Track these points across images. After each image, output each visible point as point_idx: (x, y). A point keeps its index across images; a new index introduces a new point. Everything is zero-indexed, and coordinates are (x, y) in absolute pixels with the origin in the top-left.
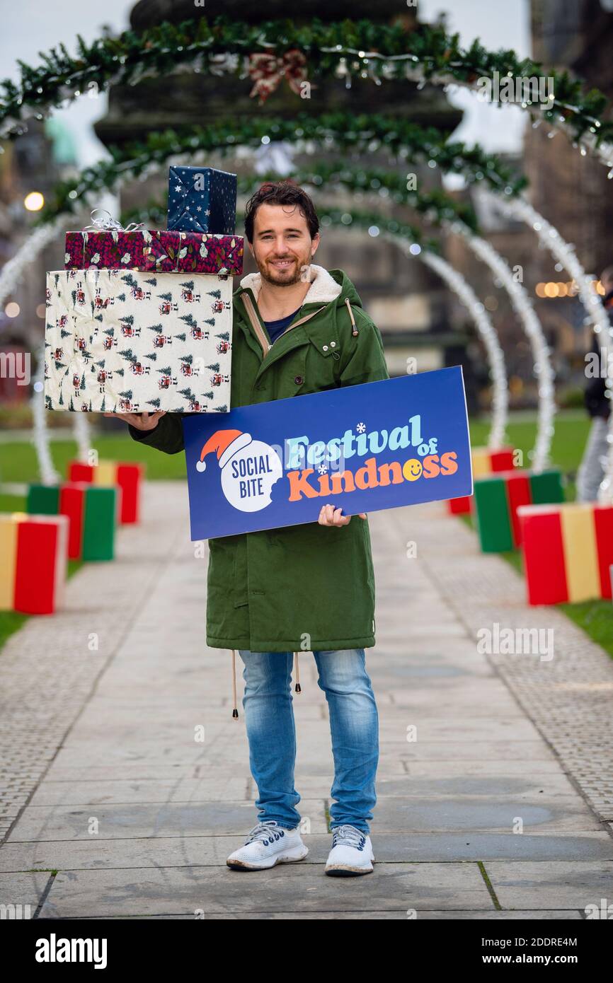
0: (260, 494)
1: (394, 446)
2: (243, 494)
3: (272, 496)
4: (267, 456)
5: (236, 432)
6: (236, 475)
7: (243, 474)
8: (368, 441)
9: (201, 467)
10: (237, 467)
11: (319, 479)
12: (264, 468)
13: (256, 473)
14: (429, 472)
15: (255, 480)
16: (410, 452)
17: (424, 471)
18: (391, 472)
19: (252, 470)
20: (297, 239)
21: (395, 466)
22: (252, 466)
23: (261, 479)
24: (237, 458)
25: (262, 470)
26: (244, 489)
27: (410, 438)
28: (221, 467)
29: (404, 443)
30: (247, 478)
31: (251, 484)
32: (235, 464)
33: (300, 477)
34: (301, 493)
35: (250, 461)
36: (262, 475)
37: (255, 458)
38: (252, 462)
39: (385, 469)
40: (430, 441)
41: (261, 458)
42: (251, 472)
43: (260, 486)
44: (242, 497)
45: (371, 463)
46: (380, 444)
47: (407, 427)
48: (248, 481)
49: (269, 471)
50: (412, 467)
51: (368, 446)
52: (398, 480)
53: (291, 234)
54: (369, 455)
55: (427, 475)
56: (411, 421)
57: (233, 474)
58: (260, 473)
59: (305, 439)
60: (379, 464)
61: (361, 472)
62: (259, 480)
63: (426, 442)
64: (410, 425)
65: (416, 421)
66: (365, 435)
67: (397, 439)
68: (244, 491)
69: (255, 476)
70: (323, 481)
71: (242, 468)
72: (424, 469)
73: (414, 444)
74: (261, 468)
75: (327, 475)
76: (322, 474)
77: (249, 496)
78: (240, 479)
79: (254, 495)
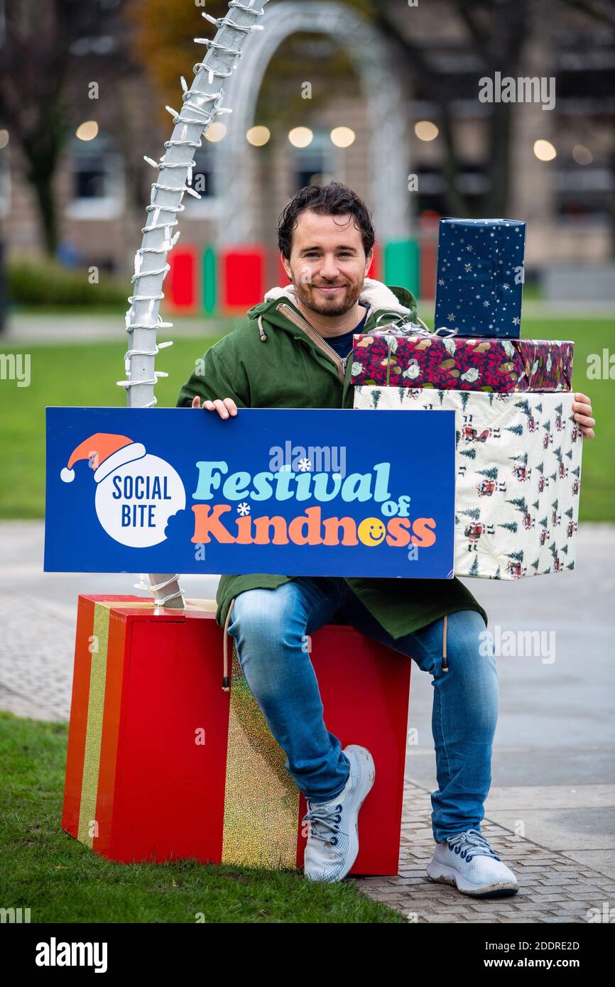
0: (150, 525)
1: (348, 496)
2: (126, 522)
3: (167, 531)
4: (165, 478)
5: (124, 439)
6: (117, 495)
7: (128, 495)
8: (313, 484)
9: (67, 476)
10: (121, 485)
11: (237, 521)
12: (159, 493)
13: (148, 497)
14: (395, 539)
15: (145, 506)
16: (371, 508)
17: (388, 536)
18: (341, 530)
19: (142, 493)
20: (351, 258)
21: (348, 522)
22: (142, 487)
23: (154, 506)
24: (122, 473)
25: (157, 496)
26: (127, 515)
27: (372, 490)
28: (97, 481)
29: (364, 495)
30: (133, 502)
31: (139, 510)
32: (117, 480)
33: (210, 513)
34: (210, 534)
35: (140, 480)
36: (156, 501)
37: (148, 478)
38: (143, 482)
39: (332, 524)
40: (401, 499)
41: (157, 479)
42: (139, 495)
43: (151, 515)
44: (124, 525)
45: (315, 512)
46: (329, 490)
47: (369, 476)
48: (135, 506)
49: (166, 497)
50: (372, 527)
51: (312, 489)
52: (349, 541)
53: (343, 252)
54: (312, 502)
55: (391, 542)
56: (376, 468)
57: (114, 494)
58: (153, 498)
59: (223, 466)
60: (325, 516)
61: (298, 522)
62: (151, 507)
63: (394, 498)
64: (374, 474)
65: (383, 469)
66: (310, 474)
67: (354, 488)
68: (127, 518)
69: (144, 501)
70: (244, 524)
71: (126, 487)
72: (388, 533)
73: (378, 499)
74: (154, 493)
75: (250, 517)
76: (242, 514)
77: (134, 525)
78: (123, 501)
79: (142, 525)
